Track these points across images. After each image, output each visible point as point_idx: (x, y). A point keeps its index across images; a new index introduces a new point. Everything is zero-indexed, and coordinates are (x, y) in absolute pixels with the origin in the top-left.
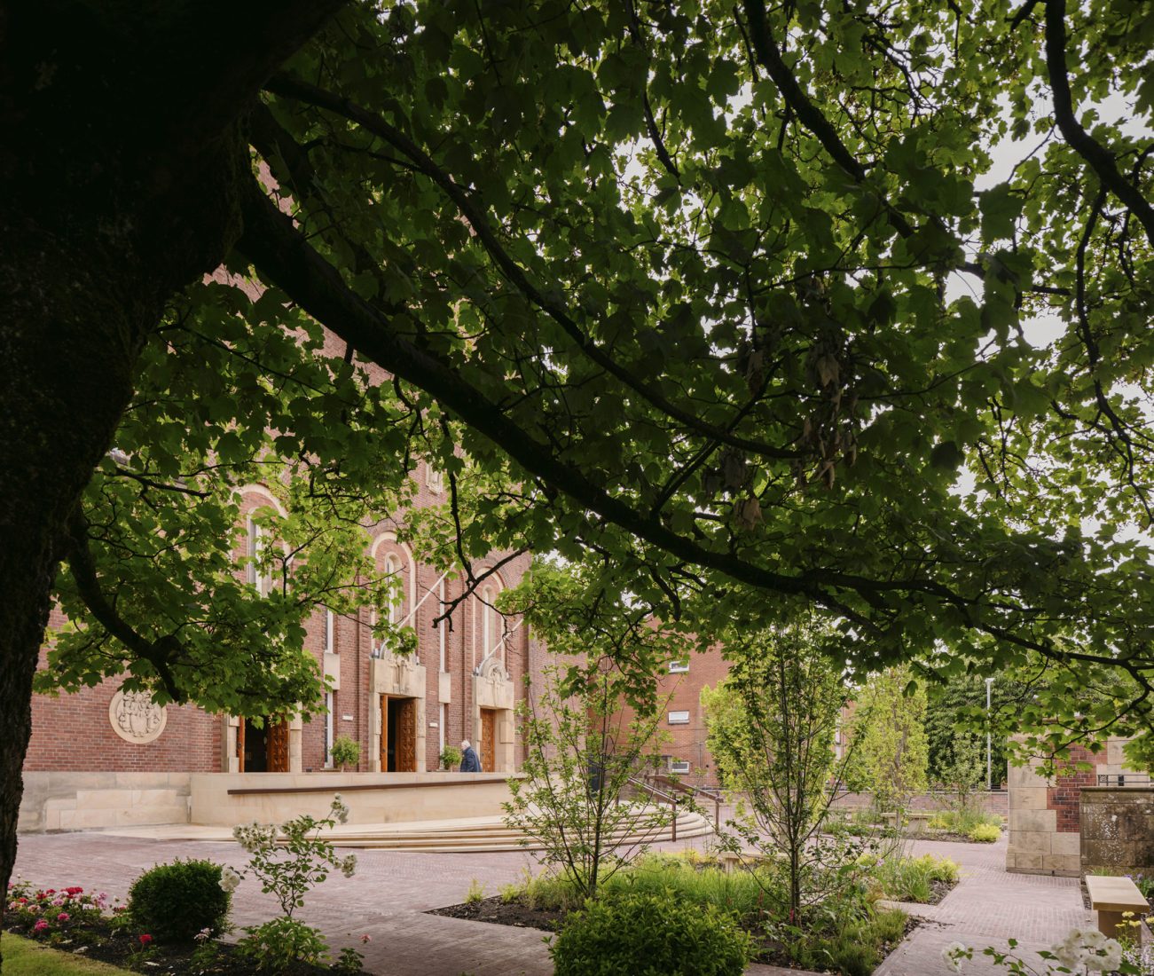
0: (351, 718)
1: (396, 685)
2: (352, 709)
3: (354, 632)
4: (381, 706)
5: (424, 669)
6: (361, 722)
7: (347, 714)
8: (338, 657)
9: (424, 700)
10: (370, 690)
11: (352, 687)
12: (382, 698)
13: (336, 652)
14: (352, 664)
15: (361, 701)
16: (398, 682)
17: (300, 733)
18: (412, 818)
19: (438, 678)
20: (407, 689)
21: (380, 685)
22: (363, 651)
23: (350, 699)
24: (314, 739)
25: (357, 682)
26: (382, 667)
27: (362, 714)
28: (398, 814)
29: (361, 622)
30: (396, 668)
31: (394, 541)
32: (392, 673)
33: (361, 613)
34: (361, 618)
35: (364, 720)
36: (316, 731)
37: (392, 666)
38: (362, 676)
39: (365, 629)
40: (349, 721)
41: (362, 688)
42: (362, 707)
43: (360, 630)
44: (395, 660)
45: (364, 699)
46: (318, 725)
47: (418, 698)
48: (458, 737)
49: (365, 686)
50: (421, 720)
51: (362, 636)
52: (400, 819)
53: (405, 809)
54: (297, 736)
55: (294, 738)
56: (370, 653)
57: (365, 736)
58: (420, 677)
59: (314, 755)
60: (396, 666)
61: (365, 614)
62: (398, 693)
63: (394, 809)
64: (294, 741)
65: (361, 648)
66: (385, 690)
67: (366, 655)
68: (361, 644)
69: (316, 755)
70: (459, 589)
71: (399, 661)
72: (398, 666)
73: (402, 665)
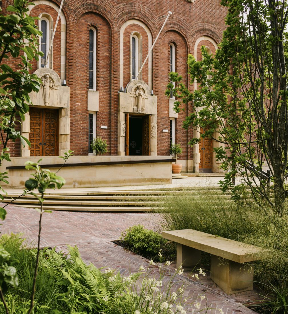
0: (106, 127)
1: (135, 107)
2: (106, 122)
3: (109, 78)
4: (126, 120)
5: (155, 98)
6: (113, 129)
7: (104, 125)
8: (98, 92)
9: (156, 116)
10: (118, 111)
11: (107, 110)
12: (126, 114)
13: (97, 90)
14: (106, 96)
15: (113, 117)
16: (137, 106)
17: (69, 137)
18: (89, 185)
19: (169, 103)
20: (143, 110)
21: (124, 108)
22: (113, 89)
23: (106, 116)
24: (82, 139)
25: (110, 107)
26: (125, 97)
27: (113, 125)
28: (80, 183)
29: (112, 72)
30: (135, 97)
31: (137, 25)
32: (133, 100)
33: (112, 67)
34: (112, 70)
35: (115, 128)
36: (82, 135)
37: (133, 96)
38: (113, 103)
39: (115, 76)
40: (105, 129)
41: (113, 110)
42: (113, 121)
43: (112, 76)
44: (134, 93)
45: (115, 116)
46: (84, 132)
47: (151, 115)
48: (184, 138)
49: (115, 109)
50: (154, 128)
51: (113, 80)
52: (82, 186)
53: (85, 180)
54: (67, 137)
55: (65, 139)
56: (119, 89)
57: (115, 138)
58: (153, 102)
59: (81, 149)
60: (135, 96)
61: (115, 67)
62: (137, 112)
63: (78, 179)
64: (65, 141)
65: (112, 87)
66: (127, 110)
67: (116, 91)
68: (112, 85)
69: (83, 149)
70: (184, 50)
71: (137, 93)
72: (137, 96)
73: (139, 96)
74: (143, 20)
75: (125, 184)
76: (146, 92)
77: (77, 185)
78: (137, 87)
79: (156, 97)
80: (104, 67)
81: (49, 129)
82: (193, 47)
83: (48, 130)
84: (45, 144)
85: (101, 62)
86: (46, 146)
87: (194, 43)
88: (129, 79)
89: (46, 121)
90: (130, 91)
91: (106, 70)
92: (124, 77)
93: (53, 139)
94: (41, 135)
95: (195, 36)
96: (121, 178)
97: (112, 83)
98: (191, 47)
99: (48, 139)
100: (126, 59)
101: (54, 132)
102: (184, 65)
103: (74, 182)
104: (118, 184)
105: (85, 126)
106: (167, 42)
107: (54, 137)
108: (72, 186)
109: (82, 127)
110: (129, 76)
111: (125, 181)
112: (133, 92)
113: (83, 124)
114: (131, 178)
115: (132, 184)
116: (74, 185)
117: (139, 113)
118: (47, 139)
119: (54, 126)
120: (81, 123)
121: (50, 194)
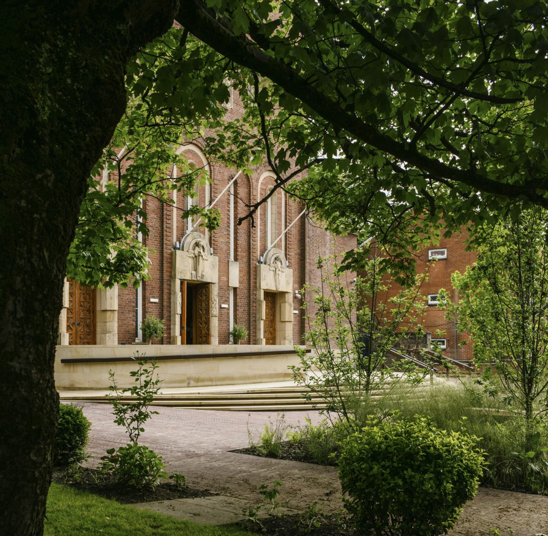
0: (157, 300)
1: (194, 272)
2: (156, 292)
3: (159, 228)
4: (182, 291)
6: (165, 304)
7: (154, 297)
9: (217, 285)
10: (172, 277)
11: (157, 275)
12: (182, 281)
14: (158, 255)
15: (165, 286)
16: (196, 270)
17: (116, 313)
18: (210, 383)
19: (228, 266)
20: (203, 276)
21: (181, 272)
22: (166, 244)
23: (156, 284)
24: (127, 318)
25: (162, 271)
26: (182, 257)
27: (165, 297)
28: (197, 380)
29: (165, 220)
30: (193, 258)
31: (192, 151)
32: (190, 262)
33: (165, 212)
34: (165, 217)
35: (167, 302)
36: (129, 311)
37: (191, 256)
38: (165, 265)
39: (168, 225)
40: (155, 303)
41: (166, 275)
42: (166, 291)
43: (164, 226)
44: (193, 252)
45: (167, 285)
46: (130, 306)
47: (212, 283)
48: (245, 316)
49: (168, 274)
50: (215, 302)
51: (166, 231)
52: (199, 384)
53: (204, 376)
54: (114, 315)
55: (112, 317)
56: (173, 245)
57: (168, 315)
58: (213, 265)
59: (127, 331)
60: (194, 256)
61: (168, 213)
62: (195, 279)
63: (194, 375)
64: (112, 320)
65: (165, 242)
66: (184, 276)
67: (169, 247)
68: (165, 238)
69: (129, 331)
70: (246, 190)
71: (196, 252)
72: (196, 256)
73: (199, 256)
74: (200, 145)
75: (255, 381)
76: (206, 250)
77: (192, 383)
78: (196, 243)
79: (217, 258)
80: (153, 211)
81: (84, 302)
82: (257, 186)
83: (82, 303)
84: (79, 324)
85: (149, 204)
86: (80, 328)
87: (257, 180)
88: (183, 230)
89: (80, 290)
90: (187, 249)
91: (155, 216)
92: (177, 227)
93: (89, 317)
94: (74, 310)
95: (259, 171)
96: (250, 373)
97: (165, 236)
98: (254, 187)
99: (83, 317)
100: (179, 200)
101: (90, 307)
102: (245, 211)
103: (189, 379)
104: (247, 381)
105: (132, 298)
106: (227, 178)
107: (90, 313)
108: (185, 384)
109: (128, 299)
110: (184, 226)
111: (255, 377)
112: (191, 250)
113: (129, 295)
114: (262, 372)
115: (264, 380)
116: (189, 383)
117: (198, 281)
118: (81, 317)
119: (90, 297)
120: (126, 294)
121: (199, 393)
